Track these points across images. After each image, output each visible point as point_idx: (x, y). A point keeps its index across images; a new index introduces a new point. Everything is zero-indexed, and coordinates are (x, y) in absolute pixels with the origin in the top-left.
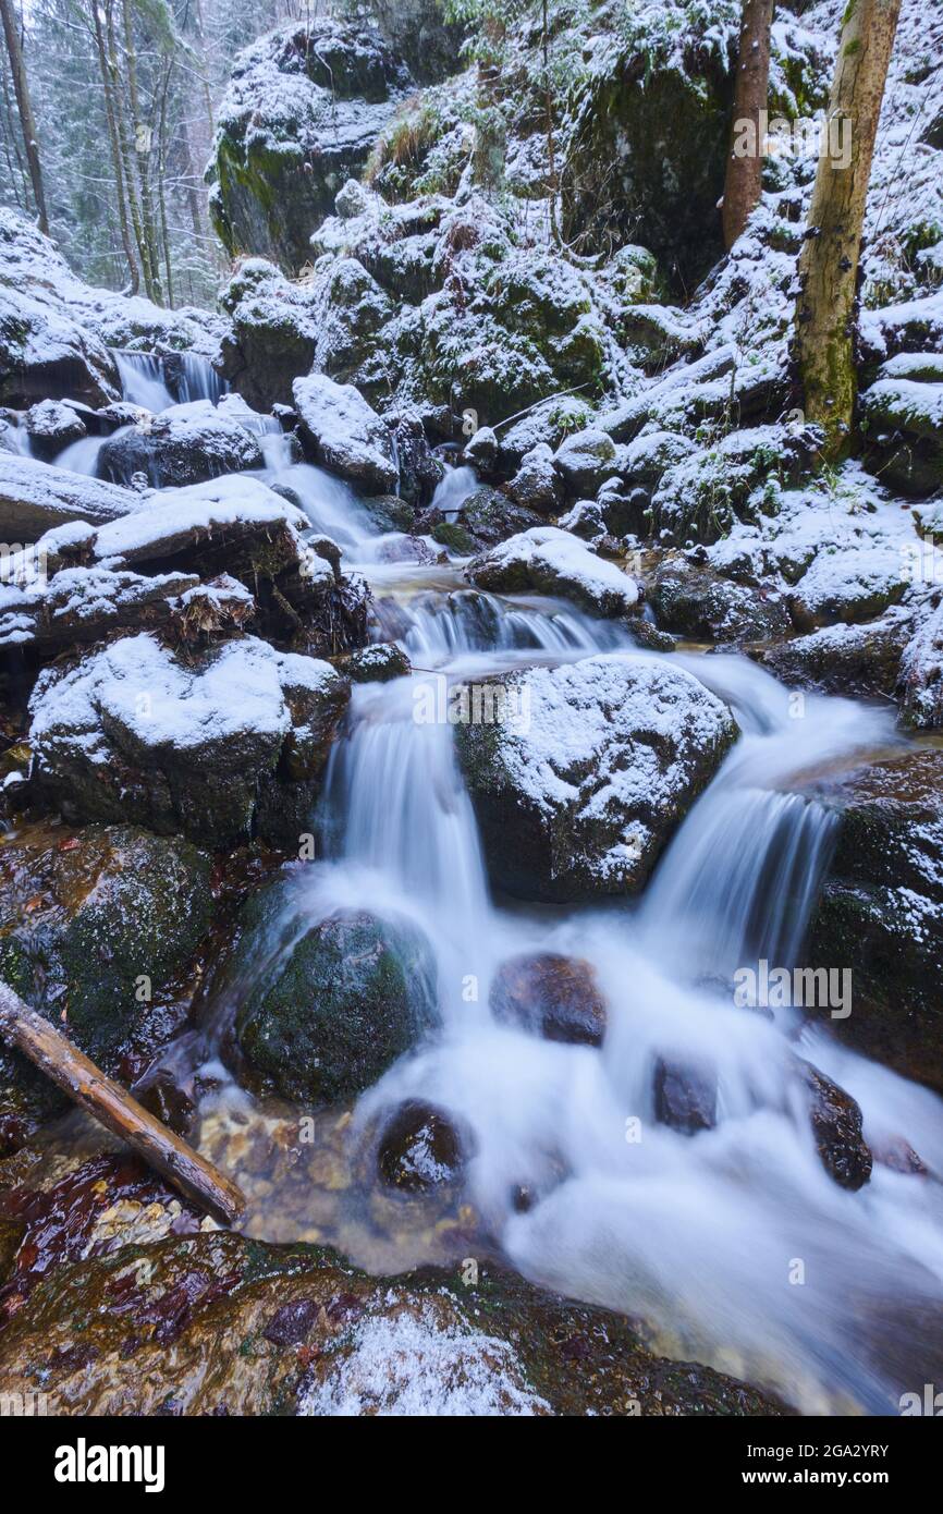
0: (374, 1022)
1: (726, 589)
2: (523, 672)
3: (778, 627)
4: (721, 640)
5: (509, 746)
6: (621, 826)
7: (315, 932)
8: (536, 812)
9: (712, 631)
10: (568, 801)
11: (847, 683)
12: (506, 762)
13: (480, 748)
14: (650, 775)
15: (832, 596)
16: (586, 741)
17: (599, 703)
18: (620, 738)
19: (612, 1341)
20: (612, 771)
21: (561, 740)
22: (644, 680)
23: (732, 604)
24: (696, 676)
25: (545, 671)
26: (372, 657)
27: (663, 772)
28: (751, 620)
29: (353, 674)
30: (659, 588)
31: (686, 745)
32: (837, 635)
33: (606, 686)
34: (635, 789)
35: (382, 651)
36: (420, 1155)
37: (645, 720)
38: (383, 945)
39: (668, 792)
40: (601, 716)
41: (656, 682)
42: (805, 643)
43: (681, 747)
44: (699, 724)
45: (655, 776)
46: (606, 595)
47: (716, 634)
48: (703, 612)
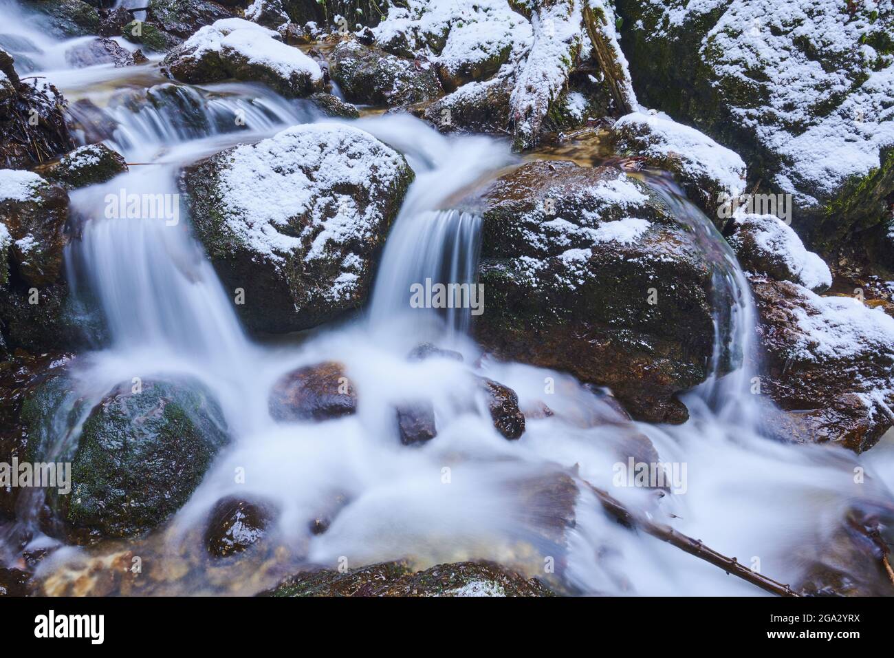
0: (175, 458)
1: (390, 62)
2: (231, 151)
3: (431, 90)
4: (393, 105)
5: (233, 216)
6: (340, 260)
7: (98, 410)
8: (269, 264)
9: (385, 98)
10: (293, 249)
11: (480, 125)
12: (234, 230)
13: (208, 223)
14: (353, 217)
15: (464, 61)
16: (296, 200)
17: (300, 167)
18: (324, 193)
19: (387, 577)
20: (324, 219)
21: (276, 203)
22: (333, 144)
23: (396, 74)
24: (373, 135)
25: (250, 147)
26: (81, 160)
27: (362, 213)
28: (412, 86)
29: (65, 178)
30: (340, 67)
31: (375, 189)
32: (470, 91)
33: (303, 152)
34: (343, 230)
35: (90, 152)
36: (239, 531)
37: (340, 175)
38: (165, 400)
39: (369, 227)
40: (304, 177)
41: (342, 143)
42: (450, 99)
43: (372, 191)
44: (381, 172)
45: (357, 217)
46: (294, 76)
47: (389, 100)
48: (376, 84)
